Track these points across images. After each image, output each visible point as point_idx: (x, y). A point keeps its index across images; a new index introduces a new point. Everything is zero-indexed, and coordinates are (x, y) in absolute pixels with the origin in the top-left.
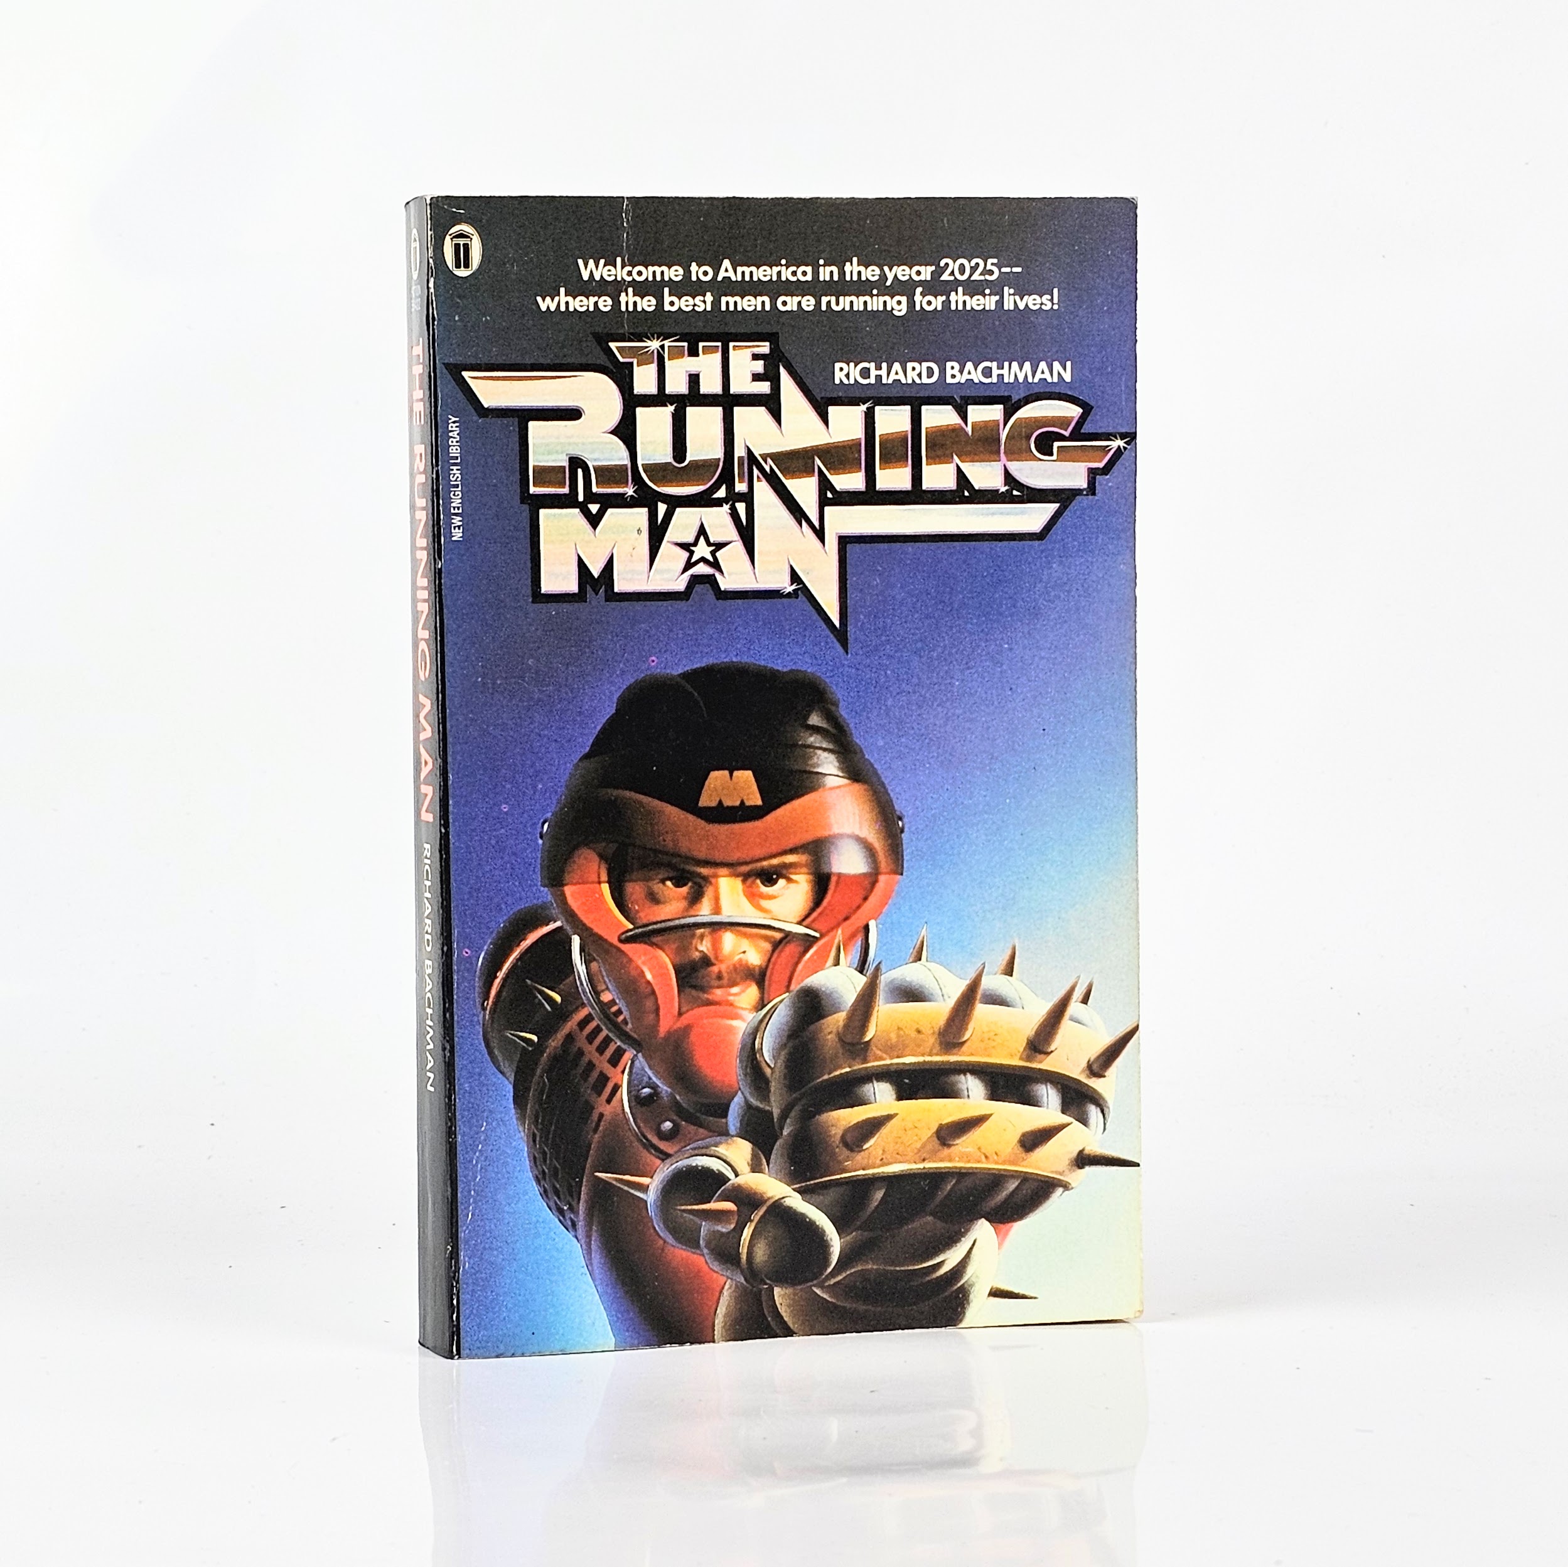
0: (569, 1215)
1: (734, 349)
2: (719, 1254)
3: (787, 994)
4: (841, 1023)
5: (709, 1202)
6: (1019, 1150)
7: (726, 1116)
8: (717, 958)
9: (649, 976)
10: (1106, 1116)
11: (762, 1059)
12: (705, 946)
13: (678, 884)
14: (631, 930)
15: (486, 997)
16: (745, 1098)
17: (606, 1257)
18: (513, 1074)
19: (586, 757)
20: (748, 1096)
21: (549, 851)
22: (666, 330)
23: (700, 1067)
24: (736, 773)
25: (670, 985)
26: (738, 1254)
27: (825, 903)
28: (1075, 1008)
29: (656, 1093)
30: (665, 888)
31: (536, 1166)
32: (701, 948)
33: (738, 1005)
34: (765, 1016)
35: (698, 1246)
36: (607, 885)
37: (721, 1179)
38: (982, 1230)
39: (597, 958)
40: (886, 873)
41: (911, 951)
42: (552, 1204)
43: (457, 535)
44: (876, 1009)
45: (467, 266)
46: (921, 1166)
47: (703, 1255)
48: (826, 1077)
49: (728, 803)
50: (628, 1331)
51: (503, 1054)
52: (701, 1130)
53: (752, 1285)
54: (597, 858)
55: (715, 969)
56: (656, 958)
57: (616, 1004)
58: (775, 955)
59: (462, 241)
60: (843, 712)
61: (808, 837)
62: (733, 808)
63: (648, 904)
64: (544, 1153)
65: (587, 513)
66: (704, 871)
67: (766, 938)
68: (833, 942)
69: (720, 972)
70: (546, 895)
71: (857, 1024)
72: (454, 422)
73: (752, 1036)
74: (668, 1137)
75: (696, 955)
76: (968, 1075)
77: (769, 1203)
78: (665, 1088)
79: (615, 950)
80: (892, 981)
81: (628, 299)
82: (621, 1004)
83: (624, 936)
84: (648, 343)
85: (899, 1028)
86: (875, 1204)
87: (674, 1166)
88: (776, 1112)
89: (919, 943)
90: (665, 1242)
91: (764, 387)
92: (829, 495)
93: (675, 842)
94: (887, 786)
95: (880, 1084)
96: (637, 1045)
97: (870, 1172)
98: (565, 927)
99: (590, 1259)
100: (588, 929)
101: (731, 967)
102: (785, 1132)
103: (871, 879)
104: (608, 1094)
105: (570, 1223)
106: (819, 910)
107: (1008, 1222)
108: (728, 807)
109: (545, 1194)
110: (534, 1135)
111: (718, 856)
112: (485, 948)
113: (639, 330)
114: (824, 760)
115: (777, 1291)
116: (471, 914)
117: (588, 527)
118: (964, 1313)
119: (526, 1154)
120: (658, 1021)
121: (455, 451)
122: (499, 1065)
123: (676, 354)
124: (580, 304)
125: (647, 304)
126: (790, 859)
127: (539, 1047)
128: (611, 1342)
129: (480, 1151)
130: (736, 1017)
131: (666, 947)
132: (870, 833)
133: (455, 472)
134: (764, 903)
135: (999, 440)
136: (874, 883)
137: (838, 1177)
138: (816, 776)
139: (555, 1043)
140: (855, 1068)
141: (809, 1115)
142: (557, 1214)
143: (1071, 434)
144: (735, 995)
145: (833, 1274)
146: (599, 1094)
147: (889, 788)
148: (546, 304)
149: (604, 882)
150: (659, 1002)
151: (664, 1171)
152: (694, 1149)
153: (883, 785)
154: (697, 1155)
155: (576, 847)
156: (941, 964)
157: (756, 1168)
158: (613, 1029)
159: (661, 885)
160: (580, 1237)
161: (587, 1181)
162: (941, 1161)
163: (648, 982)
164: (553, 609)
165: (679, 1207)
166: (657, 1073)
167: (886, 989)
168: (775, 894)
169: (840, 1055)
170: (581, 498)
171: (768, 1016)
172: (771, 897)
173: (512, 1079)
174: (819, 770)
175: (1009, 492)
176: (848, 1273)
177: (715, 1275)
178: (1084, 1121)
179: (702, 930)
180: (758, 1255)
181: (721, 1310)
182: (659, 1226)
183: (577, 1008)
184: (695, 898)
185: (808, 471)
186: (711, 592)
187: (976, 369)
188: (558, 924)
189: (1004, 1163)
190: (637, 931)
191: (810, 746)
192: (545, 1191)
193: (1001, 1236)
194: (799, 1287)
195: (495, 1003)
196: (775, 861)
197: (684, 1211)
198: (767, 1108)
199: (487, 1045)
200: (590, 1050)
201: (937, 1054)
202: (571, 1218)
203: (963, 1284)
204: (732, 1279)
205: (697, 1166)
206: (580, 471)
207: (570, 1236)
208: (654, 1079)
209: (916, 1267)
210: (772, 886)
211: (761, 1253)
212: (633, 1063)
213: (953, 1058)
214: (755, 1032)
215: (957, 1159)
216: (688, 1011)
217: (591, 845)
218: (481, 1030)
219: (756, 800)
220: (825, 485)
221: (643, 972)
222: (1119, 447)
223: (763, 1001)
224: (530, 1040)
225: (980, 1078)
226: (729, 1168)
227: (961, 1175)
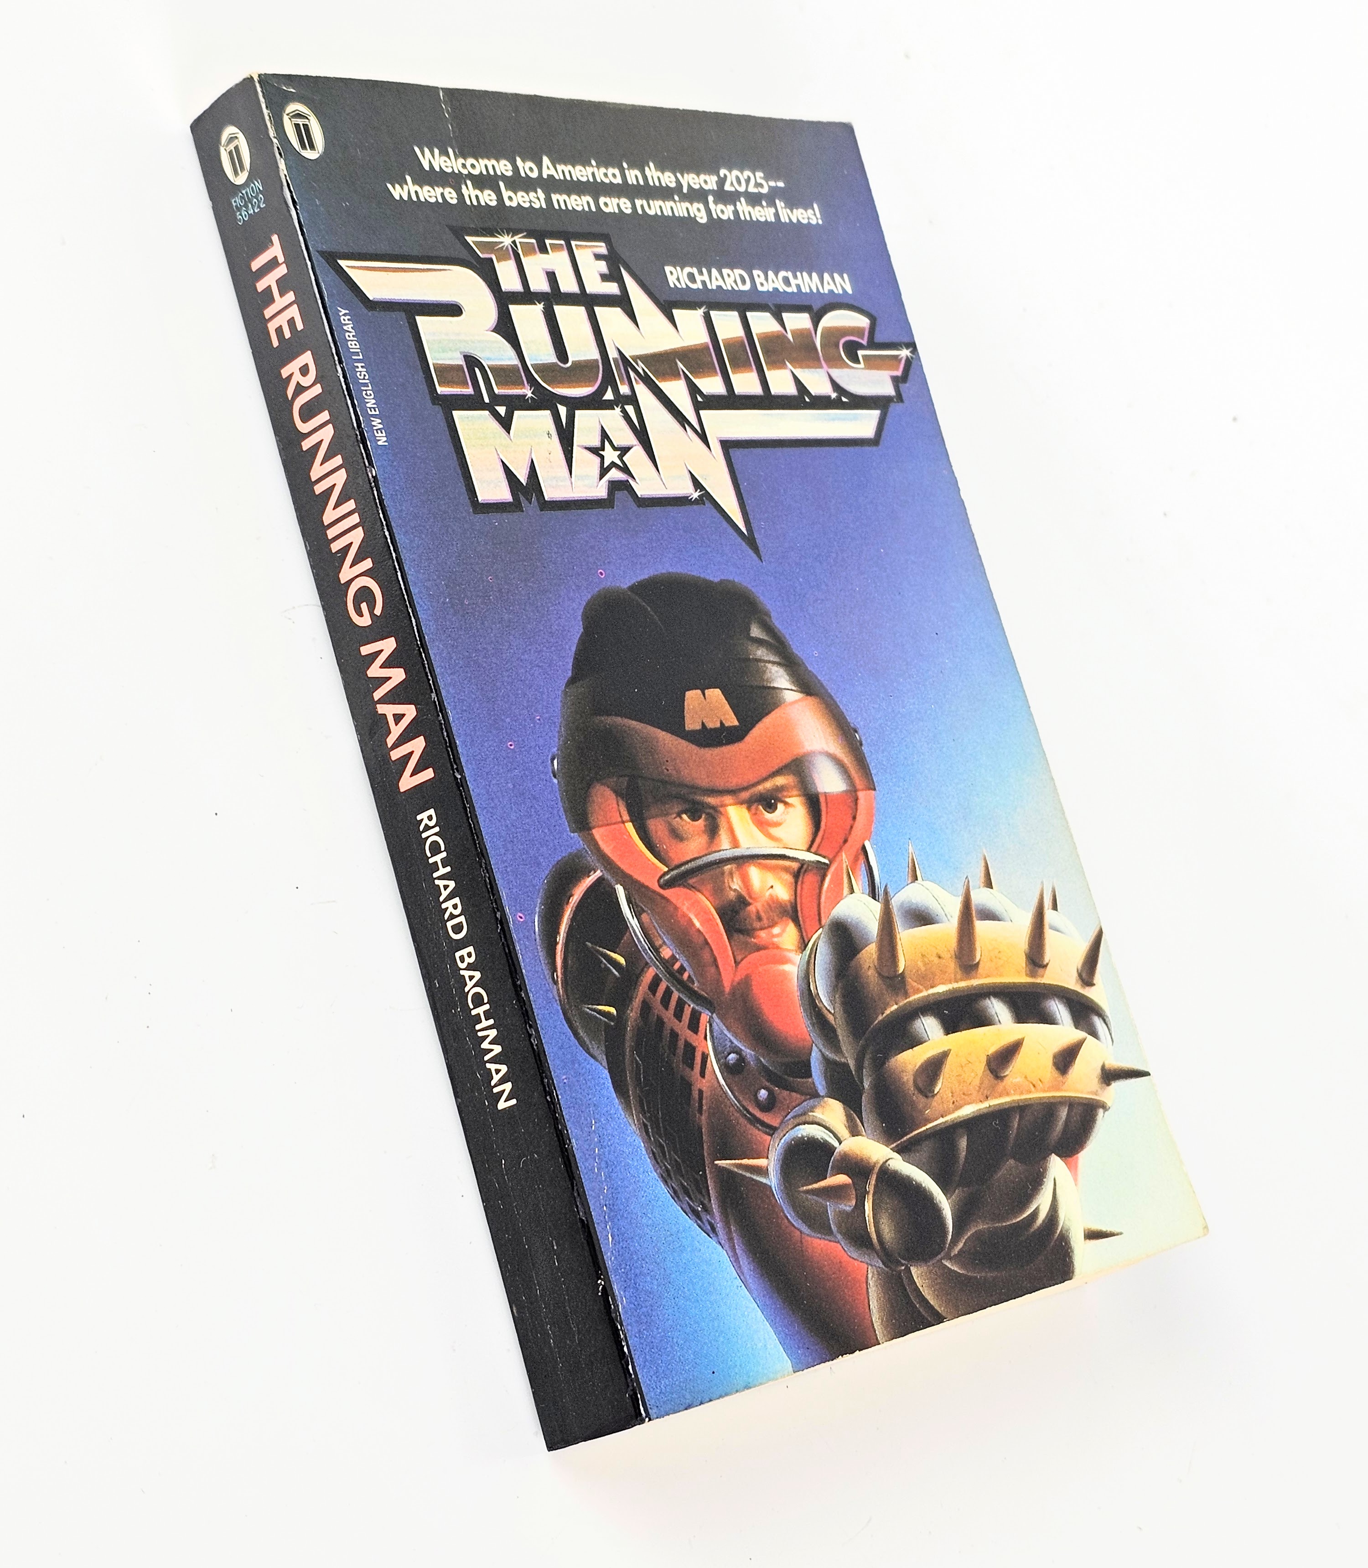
0: (705, 1217)
1: (577, 248)
2: (852, 1239)
3: (821, 929)
4: (875, 956)
5: (826, 1178)
6: (1056, 1074)
7: (810, 1076)
8: (751, 897)
9: (698, 924)
10: (1108, 1023)
11: (822, 1006)
12: (736, 884)
13: (694, 818)
14: (665, 874)
15: (554, 969)
16: (820, 1051)
17: (753, 1261)
18: (604, 1057)
19: (572, 681)
20: (821, 1047)
21: (566, 791)
22: (512, 226)
23: (772, 1022)
24: (708, 692)
25: (718, 932)
26: (868, 1234)
27: (823, 824)
28: (1049, 914)
29: (742, 1059)
30: (684, 823)
31: (658, 1163)
32: (735, 886)
33: (785, 947)
34: (810, 956)
35: (830, 1232)
36: (631, 824)
37: (826, 1149)
38: (1056, 1165)
39: (646, 909)
40: (863, 790)
41: (906, 871)
42: (685, 1206)
43: (382, 440)
44: (898, 937)
45: (312, 147)
46: (985, 1105)
47: (838, 1242)
48: (880, 1018)
49: (710, 725)
50: (799, 1348)
51: (588, 1035)
52: (794, 1094)
53: (891, 1269)
54: (613, 796)
55: (752, 909)
56: (698, 902)
57: (677, 960)
58: (799, 888)
59: (300, 121)
60: (777, 622)
61: (787, 758)
62: (715, 729)
63: (674, 841)
64: (661, 1147)
65: (496, 415)
66: (711, 800)
67: (786, 869)
68: (842, 869)
69: (758, 912)
70: (576, 841)
71: (888, 954)
72: (345, 315)
73: (806, 981)
74: (769, 1106)
75: (732, 895)
76: (992, 999)
77: (876, 1170)
78: (748, 1051)
79: (658, 897)
80: (902, 903)
81: (470, 192)
82: (682, 961)
83: (662, 880)
84: (500, 239)
85: (923, 956)
86: (963, 1154)
87: (782, 1141)
88: (852, 1063)
89: (910, 861)
90: (801, 1232)
91: (612, 288)
92: (700, 399)
93: (678, 772)
94: (835, 697)
95: (926, 1018)
96: (709, 1004)
97: (948, 1118)
98: (606, 876)
99: (740, 1267)
100: (629, 877)
101: (765, 904)
102: (866, 1085)
103: (852, 794)
104: (699, 1066)
105: (709, 1227)
106: (821, 834)
107: (1074, 1155)
108: (711, 729)
109: (675, 1195)
110: (645, 1126)
111: (720, 784)
112: (537, 909)
113: (489, 224)
114: (776, 675)
115: (913, 1270)
116: (512, 871)
117: (502, 431)
118: (1073, 1262)
119: (644, 1152)
120: (720, 974)
121: (354, 345)
122: (588, 1049)
123: (529, 251)
124: (429, 194)
125: (488, 198)
126: (780, 781)
127: (620, 1020)
128: (788, 1364)
129: (599, 1155)
130: (785, 961)
131: (702, 888)
132: (835, 747)
133: (360, 369)
134: (774, 831)
135: (816, 349)
136: (856, 800)
137: (924, 1128)
138: (772, 691)
139: (633, 1013)
140: (901, 1004)
141: (880, 1064)
142: (694, 1217)
143: (868, 342)
144: (778, 936)
145: (954, 1241)
146: (692, 1067)
147: (838, 700)
148: (397, 192)
149: (627, 821)
150: (715, 953)
151: (776, 1148)
152: (794, 1117)
153: (831, 697)
154: (799, 1124)
155: (589, 786)
156: (933, 881)
157: (854, 1132)
158: (682, 990)
159: (678, 819)
160: (723, 1242)
161: (711, 1172)
162: (1001, 1096)
163: (699, 931)
164: (495, 519)
165: (801, 1189)
166: (736, 1035)
167: (899, 913)
168: (779, 820)
169: (885, 992)
170: (487, 400)
171: (813, 956)
172: (777, 824)
173: (605, 1063)
174: (776, 685)
175: (839, 399)
176: (966, 1237)
177: (856, 1263)
178: (1094, 1033)
179: (729, 866)
180: (886, 1233)
181: (874, 1305)
182: (790, 1214)
183: (642, 970)
184: (713, 831)
185: (674, 374)
186: (630, 499)
187: (777, 278)
188: (598, 873)
189: (1048, 1090)
190: (672, 873)
191: (760, 660)
192: (675, 1192)
193: (1073, 1168)
194: (931, 1263)
195: (565, 973)
196: (768, 785)
197: (807, 1192)
198: (843, 1060)
199: (571, 1027)
200: (668, 1015)
201: (961, 980)
202: (708, 1220)
203: (1061, 1231)
204: (871, 1265)
205: (803, 1137)
206: (477, 370)
207: (713, 1243)
208: (736, 1042)
209: (1018, 1219)
210: (774, 812)
211: (888, 1231)
212: (711, 1025)
213: (975, 982)
214: (807, 976)
215: (1013, 1092)
216: (742, 960)
217: (604, 781)
218: (559, 1008)
219: (732, 721)
220: (694, 390)
221: (690, 920)
222: (907, 357)
223: (804, 941)
224: (609, 1013)
225: (1002, 1000)
226: (831, 1135)
227: (1022, 1108)
